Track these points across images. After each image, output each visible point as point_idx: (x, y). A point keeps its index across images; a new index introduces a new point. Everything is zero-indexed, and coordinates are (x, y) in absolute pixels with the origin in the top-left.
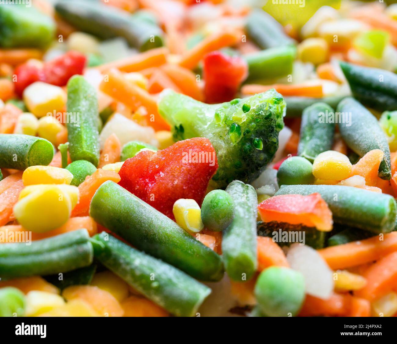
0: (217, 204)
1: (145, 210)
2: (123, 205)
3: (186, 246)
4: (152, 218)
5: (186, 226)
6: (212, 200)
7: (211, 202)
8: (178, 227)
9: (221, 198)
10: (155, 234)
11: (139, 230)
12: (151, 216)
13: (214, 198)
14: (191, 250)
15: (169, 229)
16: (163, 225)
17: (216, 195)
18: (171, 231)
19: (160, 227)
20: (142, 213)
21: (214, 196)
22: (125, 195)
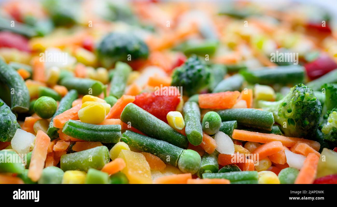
0: (211, 119)
1: (151, 119)
2: (139, 116)
3: (175, 138)
4: (155, 123)
5: (174, 126)
6: (208, 117)
7: (208, 118)
8: (170, 127)
9: (213, 116)
10: (157, 132)
11: (149, 130)
12: (155, 121)
13: (210, 116)
14: (178, 140)
15: (165, 128)
16: (162, 126)
17: (210, 114)
18: (166, 130)
19: (160, 128)
20: (150, 120)
21: (210, 115)
22: (140, 110)
